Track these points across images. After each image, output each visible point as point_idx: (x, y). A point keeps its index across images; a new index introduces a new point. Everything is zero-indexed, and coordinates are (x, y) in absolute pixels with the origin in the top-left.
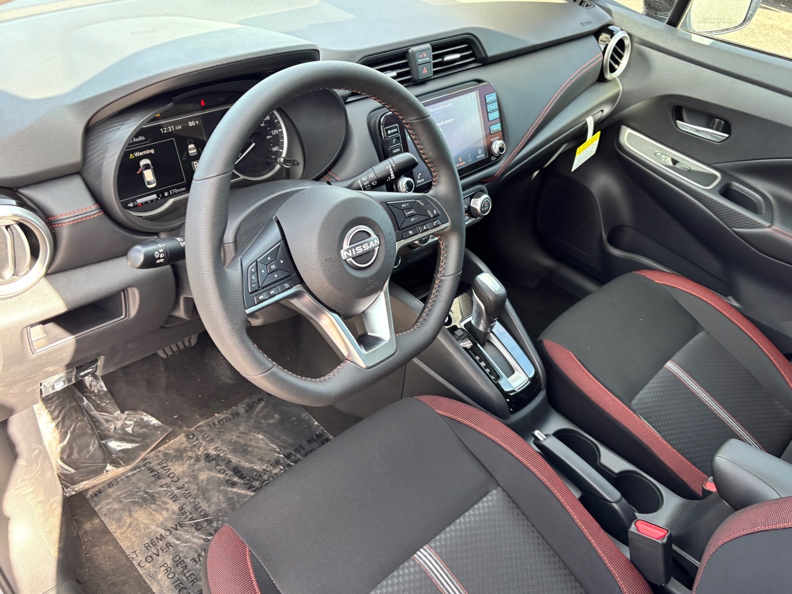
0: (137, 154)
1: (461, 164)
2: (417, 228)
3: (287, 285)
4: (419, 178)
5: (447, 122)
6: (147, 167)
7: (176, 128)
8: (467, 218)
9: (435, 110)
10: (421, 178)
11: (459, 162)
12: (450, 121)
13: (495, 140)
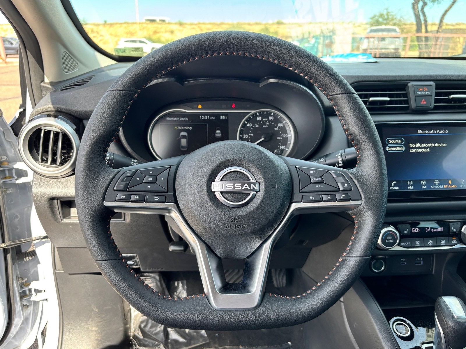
0: (180, 128)
1: (449, 186)
2: (321, 195)
3: (157, 198)
4: (393, 185)
5: (437, 145)
6: (184, 137)
7: (211, 118)
8: (455, 241)
9: (424, 132)
10: (395, 185)
11: (449, 184)
12: (442, 145)
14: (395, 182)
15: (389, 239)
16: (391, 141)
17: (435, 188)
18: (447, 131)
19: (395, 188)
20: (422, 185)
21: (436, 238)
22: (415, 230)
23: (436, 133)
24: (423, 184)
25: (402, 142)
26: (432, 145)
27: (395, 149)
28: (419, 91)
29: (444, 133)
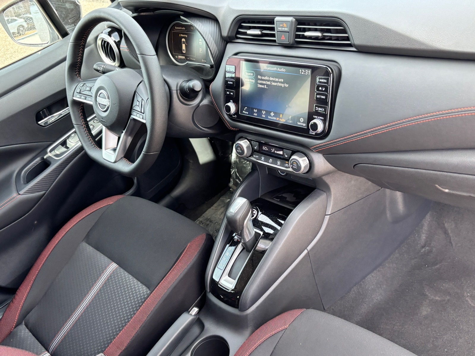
0: (182, 35)
1: (280, 120)
2: (137, 113)
3: (90, 99)
6: (184, 42)
8: (287, 165)
9: (269, 69)
10: (246, 111)
11: (280, 118)
13: (318, 118)
14: (246, 108)
15: (238, 149)
16: (246, 74)
17: (270, 119)
18: (284, 70)
19: (246, 113)
20: (262, 114)
21: (275, 158)
22: (264, 148)
24: (264, 113)
25: (253, 75)
27: (249, 80)
28: (280, 27)
29: (282, 72)
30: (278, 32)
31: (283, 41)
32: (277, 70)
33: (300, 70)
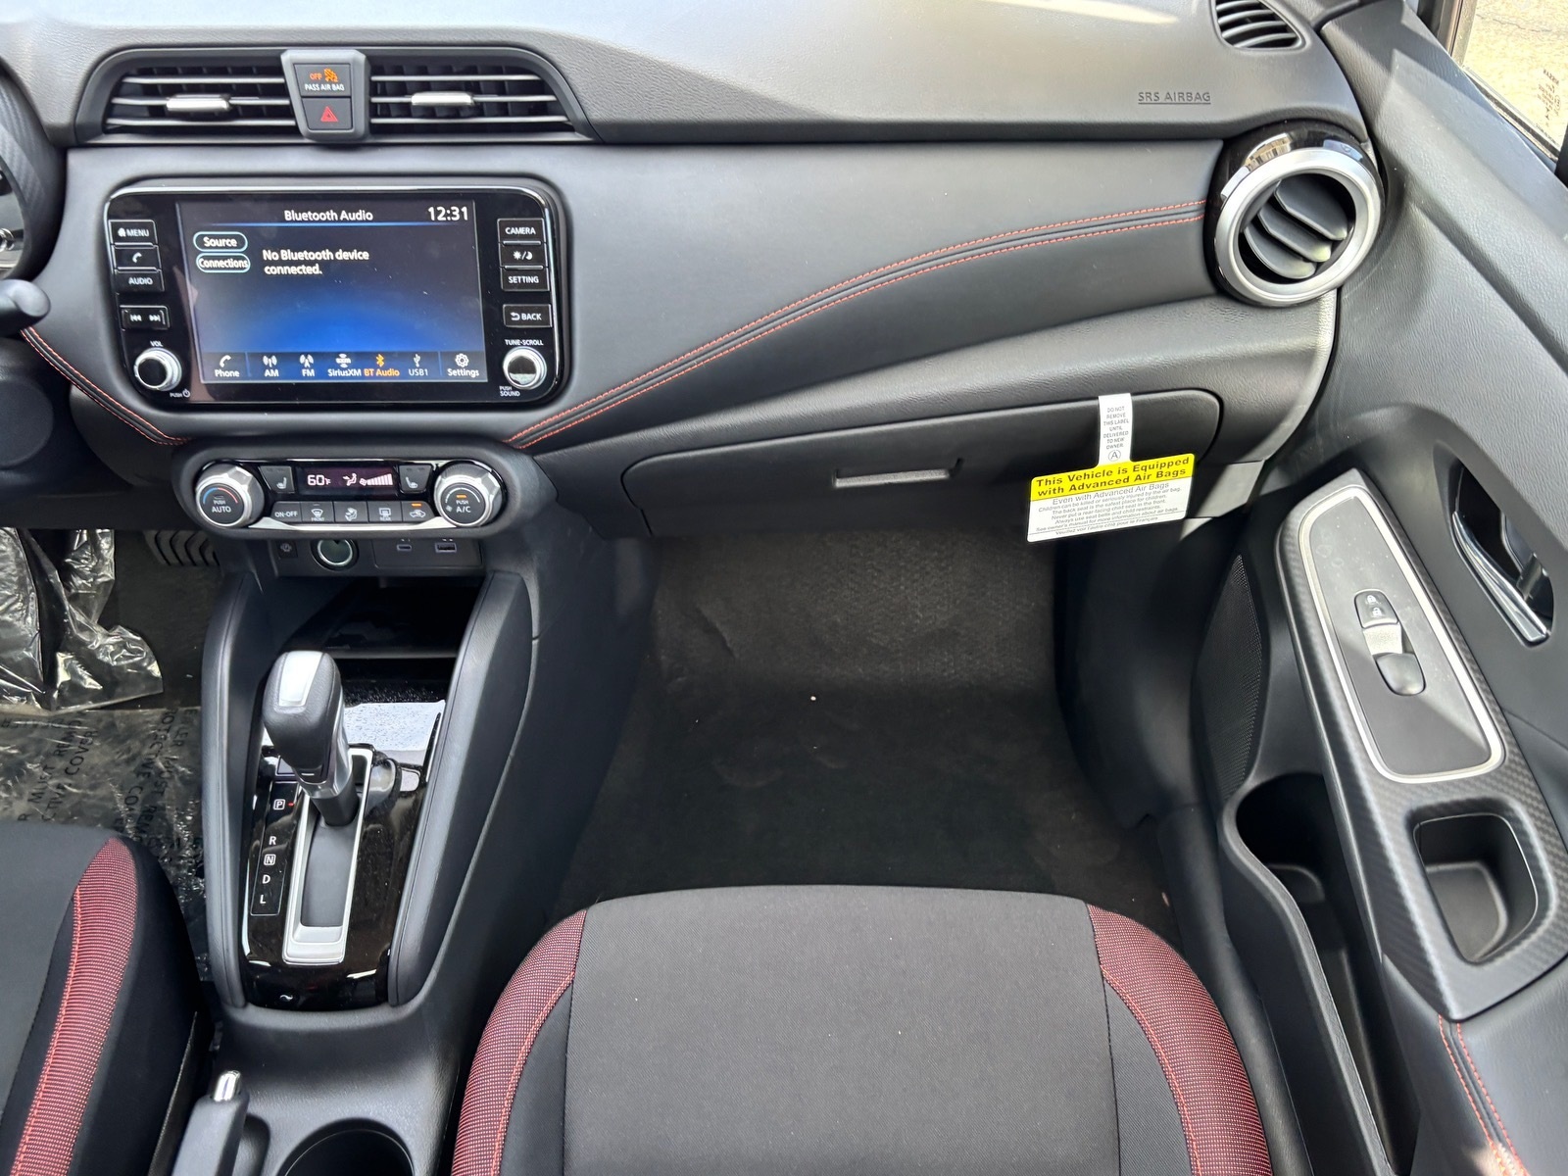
1: (379, 372)
4: (222, 364)
5: (342, 255)
8: (418, 513)
9: (304, 216)
10: (228, 367)
11: (376, 367)
12: (355, 255)
13: (522, 345)
14: (228, 357)
15: (217, 505)
16: (208, 242)
17: (338, 377)
18: (370, 216)
19: (229, 374)
20: (302, 366)
21: (364, 503)
22: (315, 478)
23: (339, 221)
24: (307, 364)
25: (240, 244)
26: (326, 255)
27: (221, 264)
28: (311, 82)
29: (363, 221)
30: (303, 97)
31: (332, 126)
32: (339, 218)
33: (431, 210)
